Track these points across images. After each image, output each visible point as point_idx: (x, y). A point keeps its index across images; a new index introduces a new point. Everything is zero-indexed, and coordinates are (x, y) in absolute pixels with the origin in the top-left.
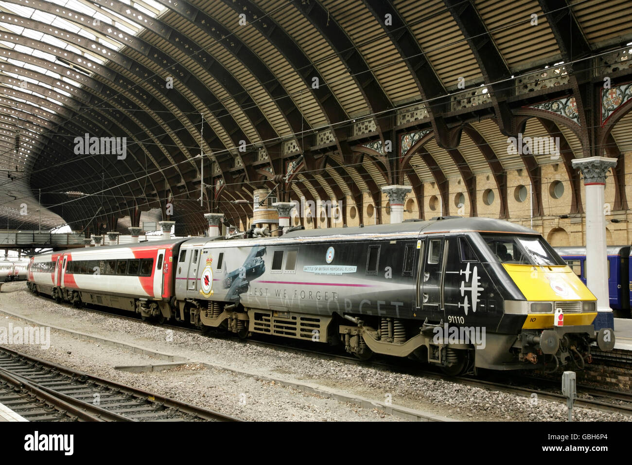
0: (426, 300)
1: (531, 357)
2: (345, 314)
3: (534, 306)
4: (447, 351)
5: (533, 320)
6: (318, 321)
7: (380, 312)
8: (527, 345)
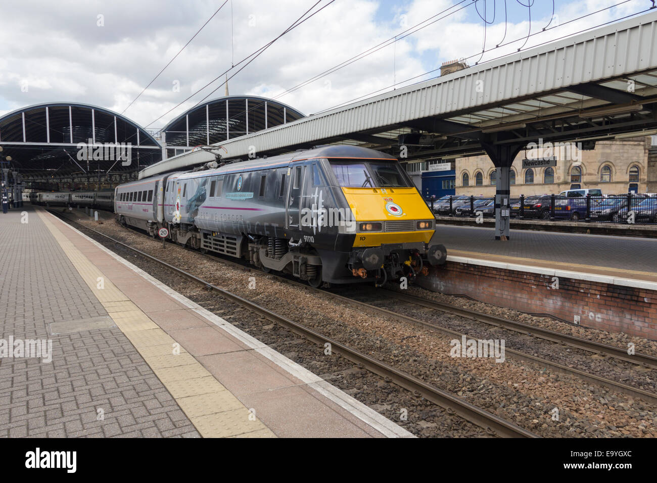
0: (291, 222)
1: (361, 273)
2: (248, 234)
3: (361, 226)
4: (306, 266)
5: (363, 238)
6: (235, 239)
7: (267, 233)
8: (357, 261)
